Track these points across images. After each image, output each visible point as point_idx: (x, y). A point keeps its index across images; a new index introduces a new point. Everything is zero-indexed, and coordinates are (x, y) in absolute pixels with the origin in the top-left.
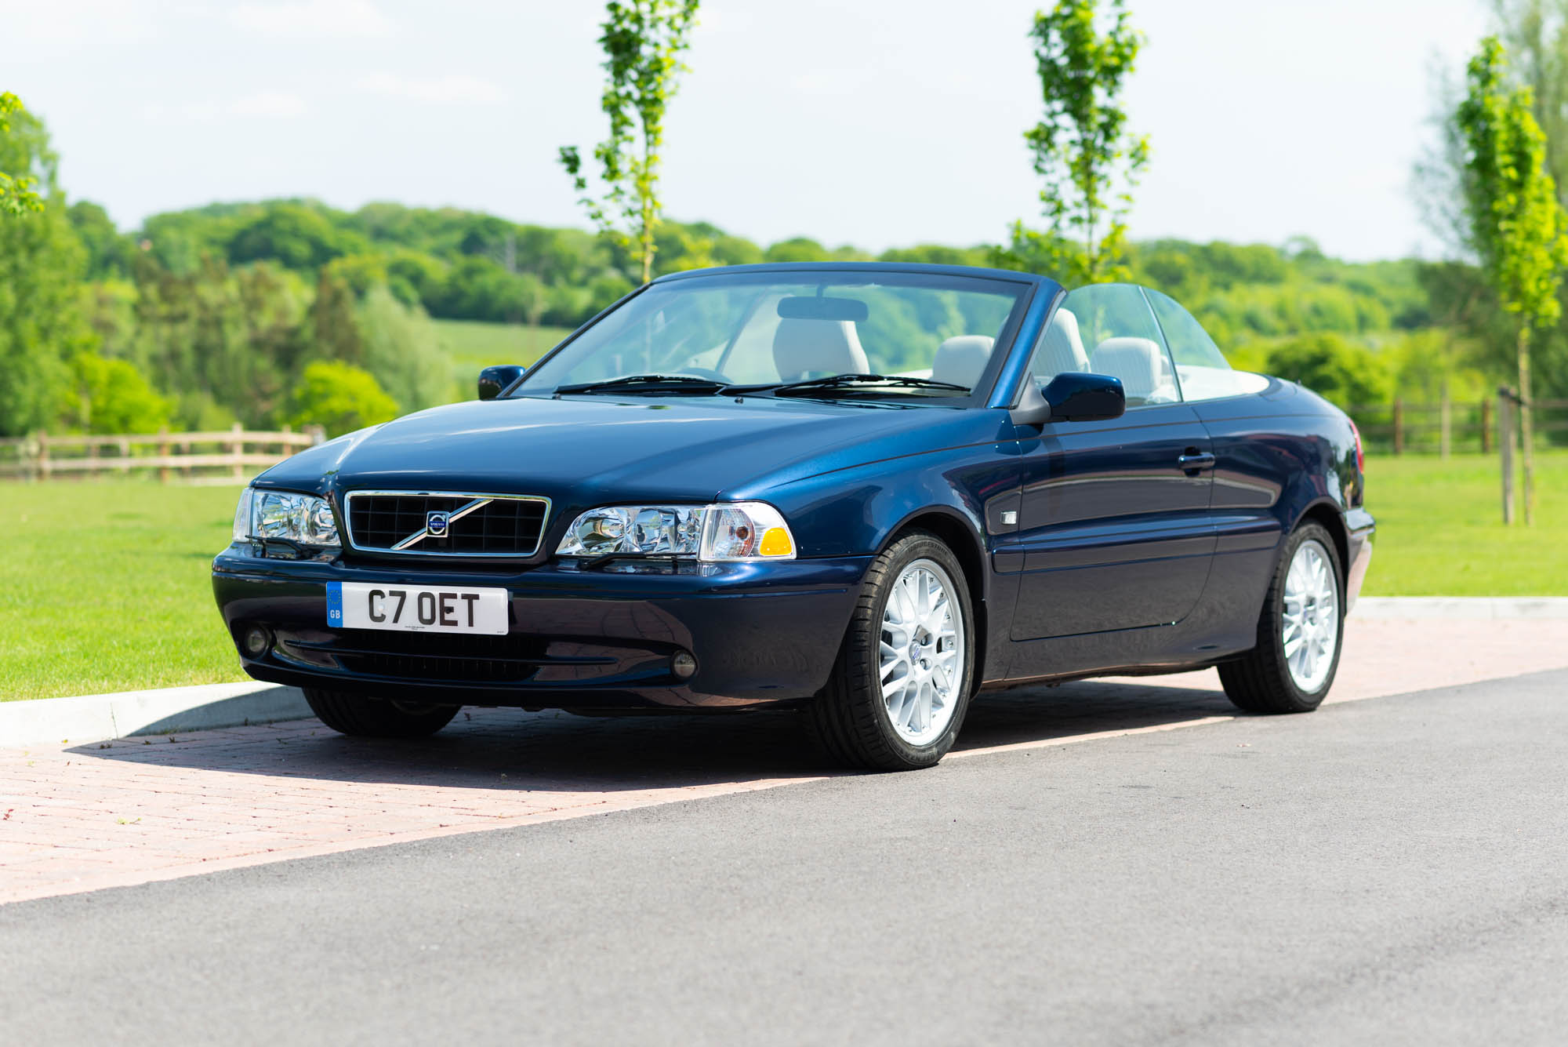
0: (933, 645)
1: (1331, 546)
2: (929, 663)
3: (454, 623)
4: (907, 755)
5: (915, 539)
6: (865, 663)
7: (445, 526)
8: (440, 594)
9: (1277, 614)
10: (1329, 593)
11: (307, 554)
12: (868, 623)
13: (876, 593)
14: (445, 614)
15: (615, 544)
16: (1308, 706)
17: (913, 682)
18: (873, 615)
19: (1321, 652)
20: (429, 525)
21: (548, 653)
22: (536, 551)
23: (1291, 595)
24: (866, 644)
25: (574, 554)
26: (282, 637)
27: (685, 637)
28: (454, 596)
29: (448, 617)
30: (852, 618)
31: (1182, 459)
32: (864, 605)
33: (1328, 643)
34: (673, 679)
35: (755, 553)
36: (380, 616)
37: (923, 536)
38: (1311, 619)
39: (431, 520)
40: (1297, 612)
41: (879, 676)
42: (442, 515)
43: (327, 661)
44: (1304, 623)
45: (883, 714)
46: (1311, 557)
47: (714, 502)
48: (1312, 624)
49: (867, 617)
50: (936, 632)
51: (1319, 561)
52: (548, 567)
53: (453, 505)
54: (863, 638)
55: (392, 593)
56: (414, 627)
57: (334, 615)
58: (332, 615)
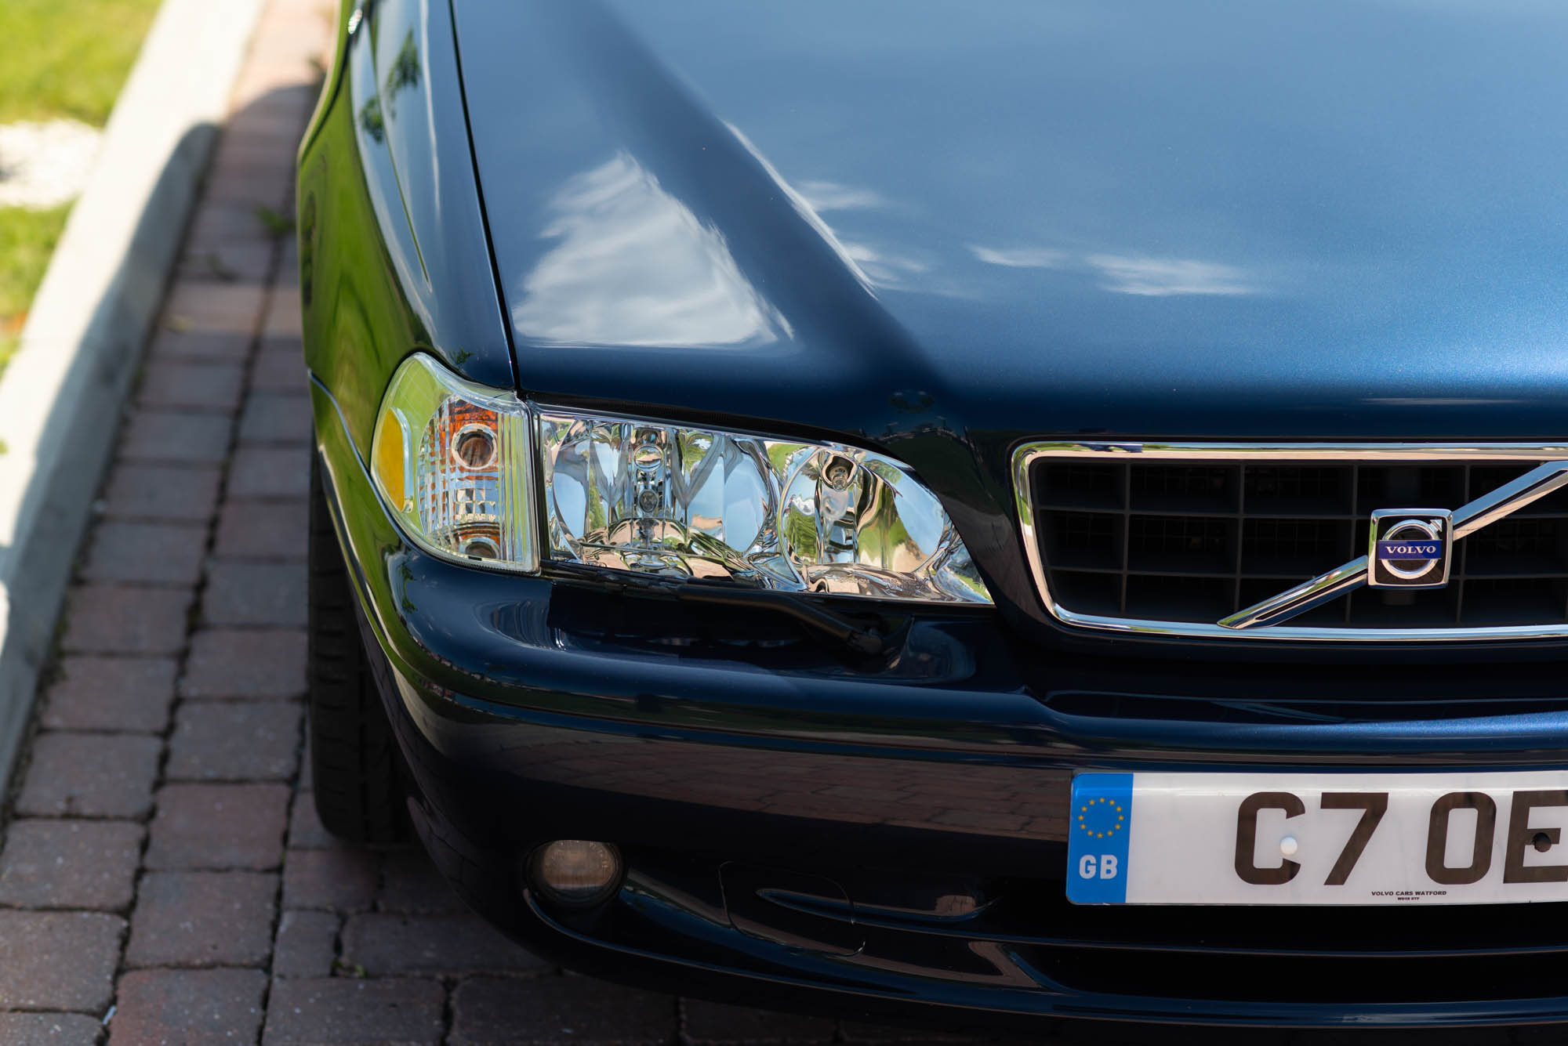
3: (1560, 874)
7: (1438, 551)
8: (1517, 794)
14: (1530, 849)
20: (1381, 553)
36: (1278, 865)
39: (1387, 538)
42: (1427, 519)
53: (1469, 483)
55: (1331, 801)
56: (1407, 893)
57: (1092, 869)
58: (1087, 872)
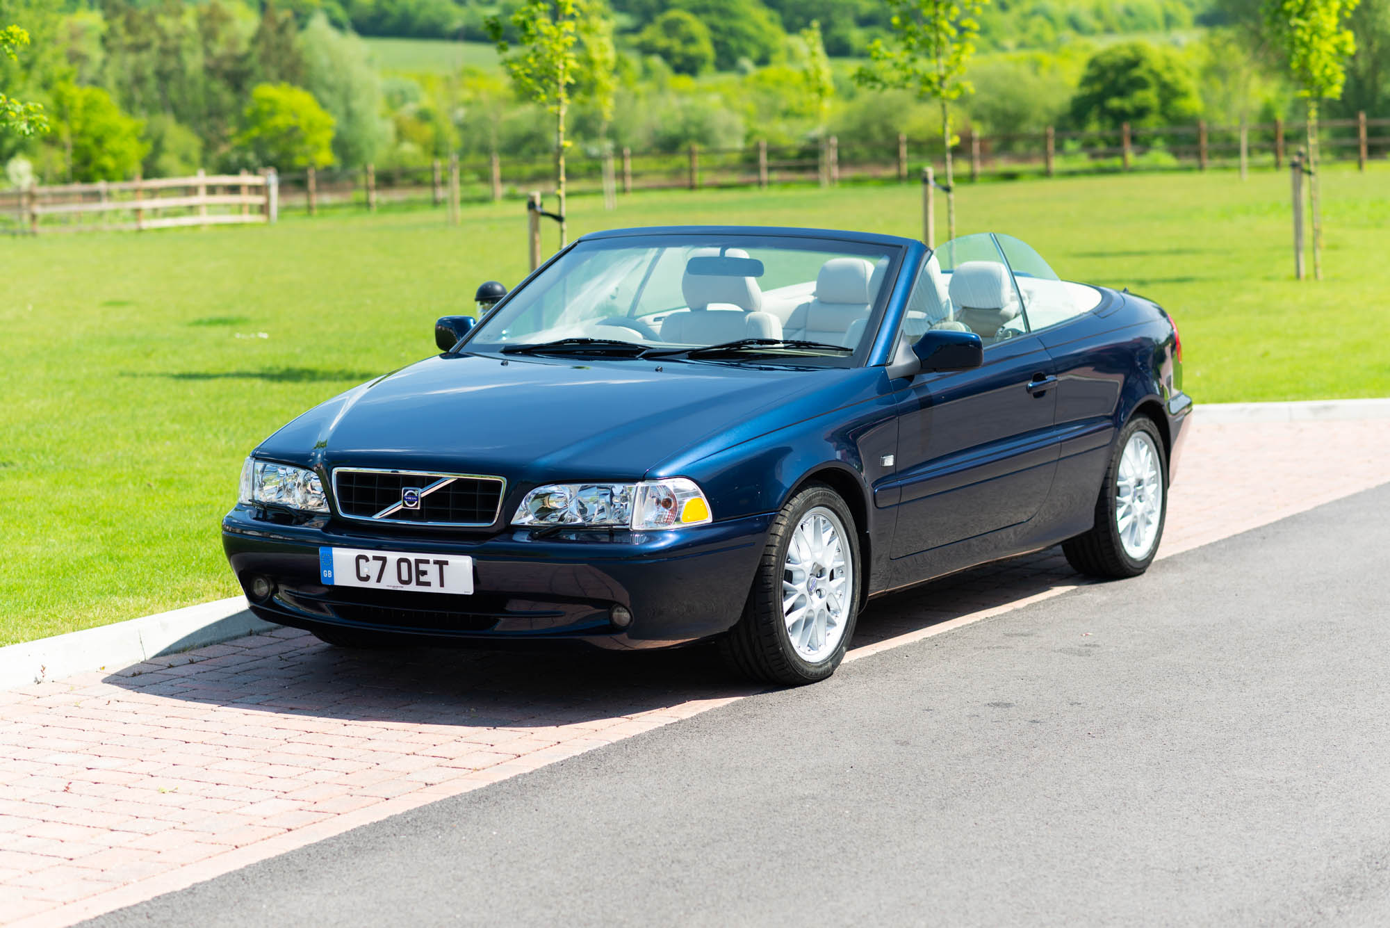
0: (827, 576)
1: (1156, 434)
2: (823, 592)
3: (428, 584)
4: (807, 673)
5: (809, 492)
6: (770, 602)
7: (417, 500)
8: (416, 560)
9: (1111, 498)
10: (1154, 473)
11: (302, 519)
12: (773, 568)
13: (778, 543)
14: (420, 576)
15: (559, 514)
16: (1138, 571)
17: (811, 611)
18: (777, 561)
19: (1149, 523)
20: (404, 499)
21: (508, 608)
22: (495, 521)
23: (1123, 480)
24: (771, 586)
25: (526, 524)
26: (282, 588)
27: (623, 595)
28: (427, 562)
29: (422, 579)
30: (760, 564)
31: (1031, 385)
32: (769, 553)
33: (1153, 514)
34: (613, 629)
35: (678, 520)
36: (365, 576)
37: (817, 488)
38: (1140, 497)
39: (406, 494)
40: (1128, 494)
41: (783, 611)
42: (414, 490)
43: (322, 610)
44: (1133, 501)
45: (787, 642)
46: (1139, 445)
47: (643, 480)
48: (1141, 501)
49: (772, 564)
50: (829, 565)
51: (1146, 447)
52: (506, 535)
53: (424, 482)
54: (769, 581)
55: (375, 558)
56: (394, 587)
58: (325, 575)
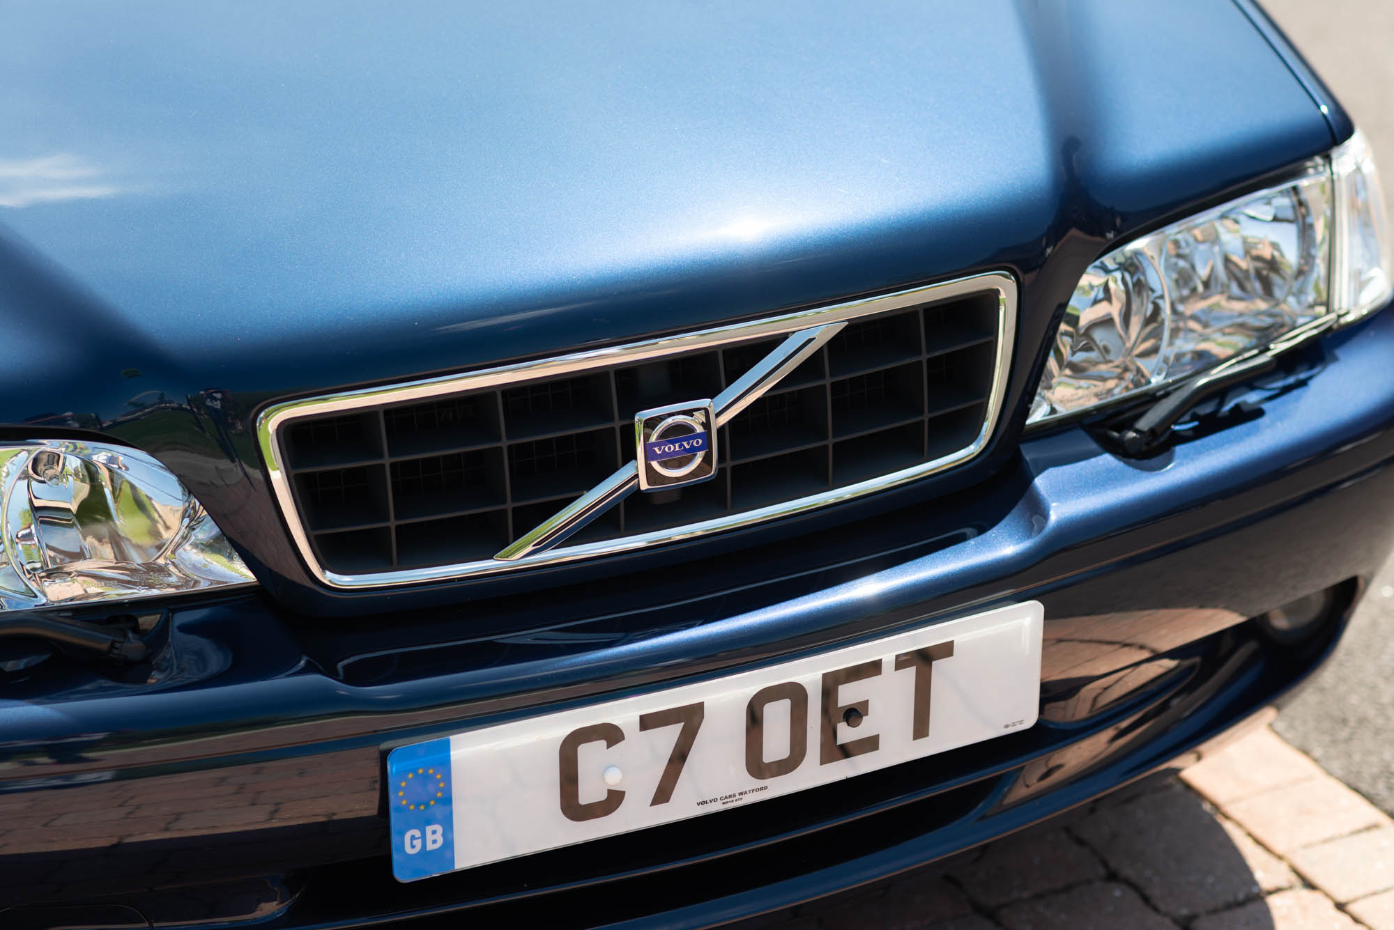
3: (871, 744)
7: (705, 446)
8: (825, 675)
14: (841, 727)
20: (649, 456)
22: (982, 441)
28: (873, 668)
29: (846, 734)
36: (604, 796)
39: (653, 439)
42: (689, 413)
55: (647, 722)
56: (730, 796)
57: (418, 843)
58: (413, 847)
